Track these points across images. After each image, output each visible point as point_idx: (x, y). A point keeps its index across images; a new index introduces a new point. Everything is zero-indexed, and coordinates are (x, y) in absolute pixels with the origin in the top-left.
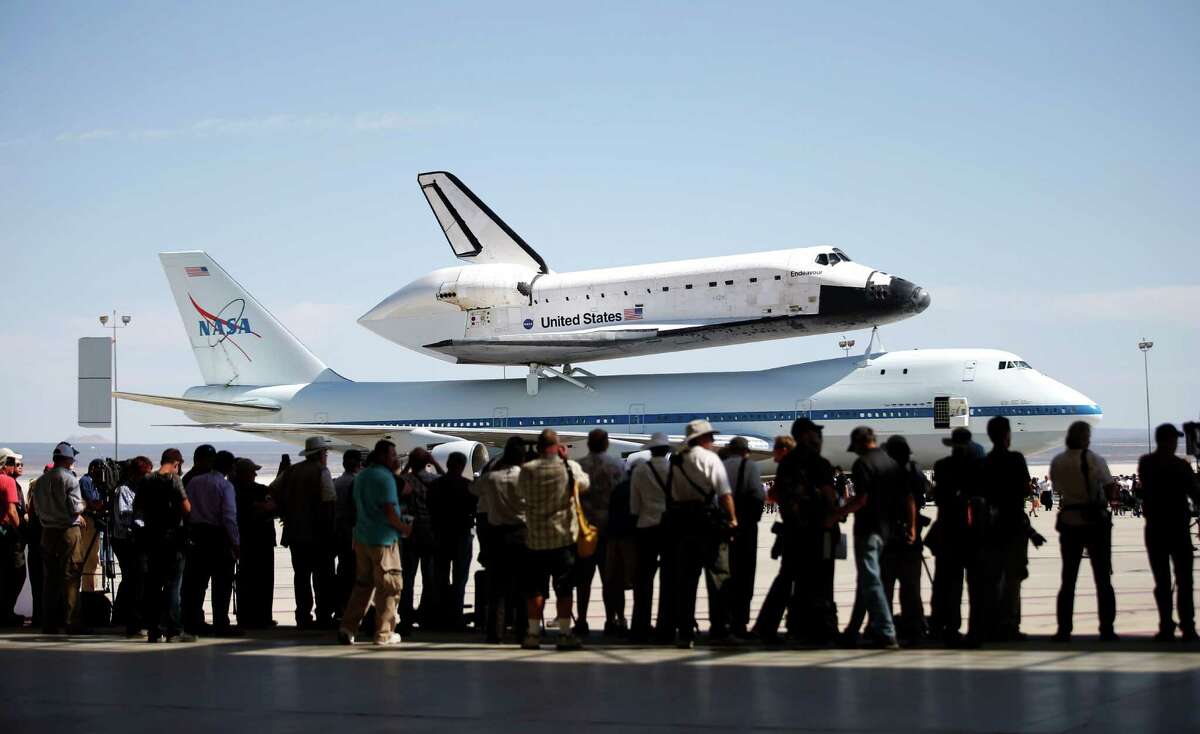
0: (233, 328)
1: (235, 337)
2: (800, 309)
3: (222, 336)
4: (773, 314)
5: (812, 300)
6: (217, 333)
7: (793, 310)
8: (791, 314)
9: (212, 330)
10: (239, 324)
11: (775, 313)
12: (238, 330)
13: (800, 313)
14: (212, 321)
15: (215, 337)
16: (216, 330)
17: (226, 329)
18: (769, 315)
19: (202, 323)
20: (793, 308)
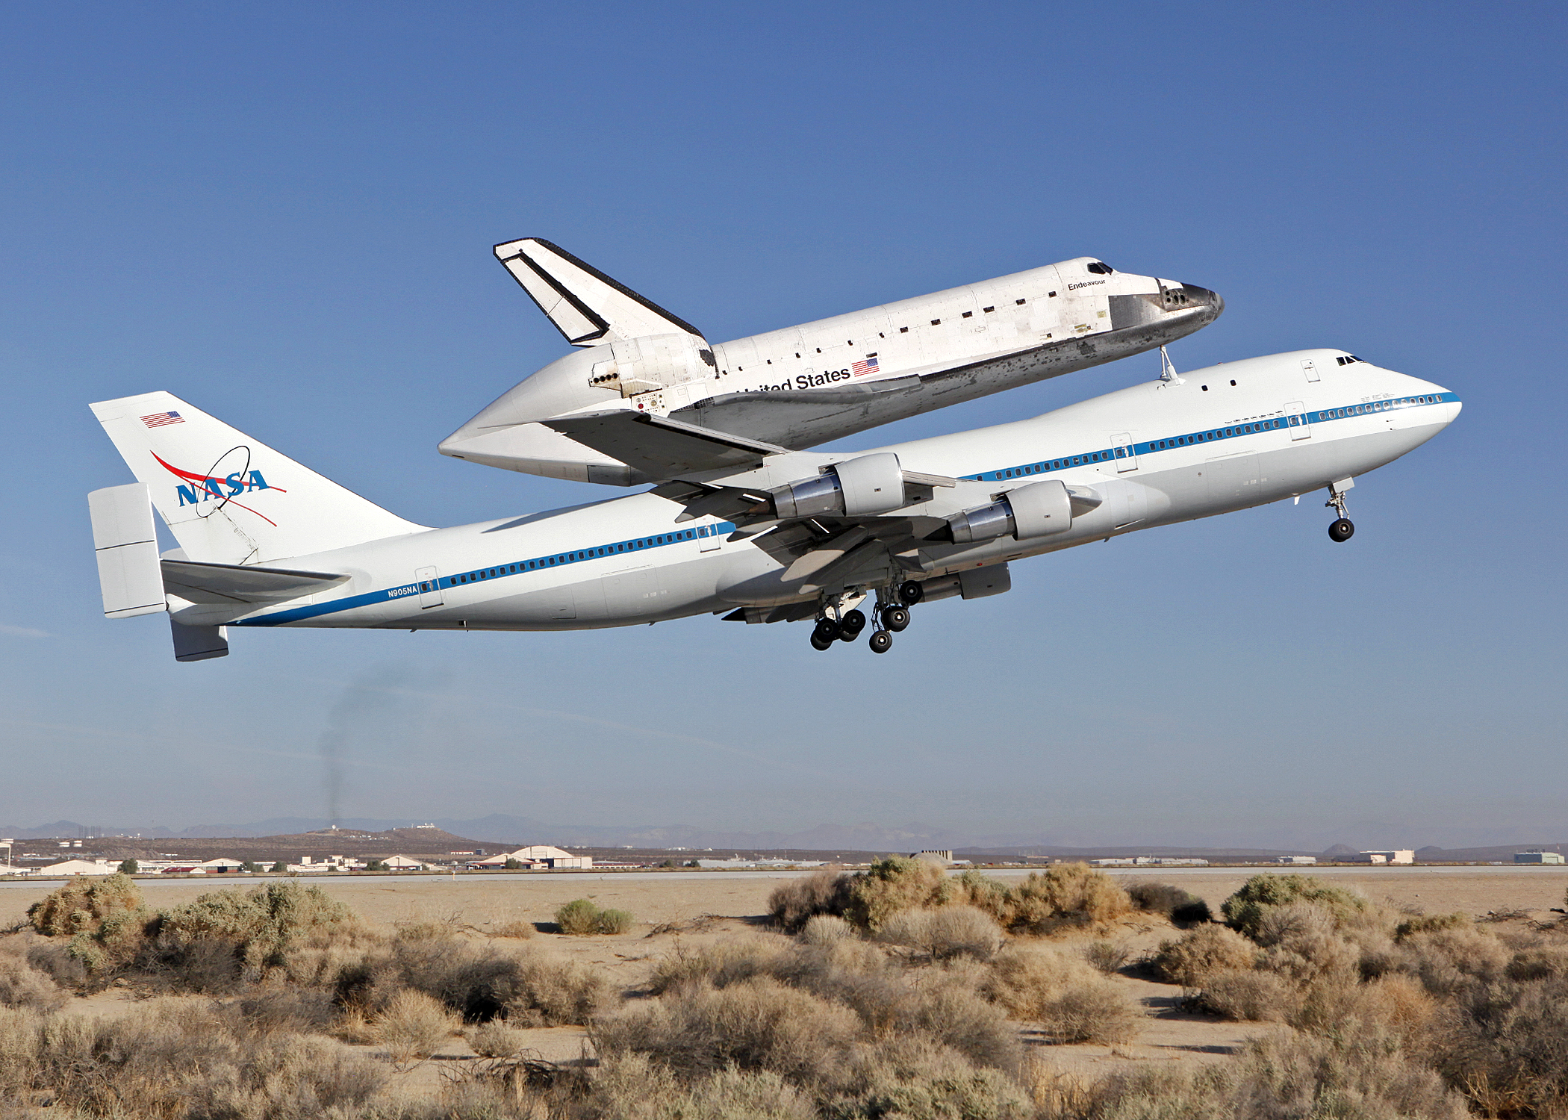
0: (238, 487)
1: (244, 497)
2: (1089, 328)
3: (221, 501)
4: (1055, 339)
5: (1101, 315)
6: (211, 497)
7: (1081, 331)
8: (1078, 335)
9: (200, 495)
10: (246, 479)
11: (1056, 338)
12: (246, 488)
13: (1090, 332)
14: (198, 483)
15: (207, 504)
16: (207, 493)
17: (225, 489)
18: (1049, 340)
19: (182, 490)
20: (1080, 328)
